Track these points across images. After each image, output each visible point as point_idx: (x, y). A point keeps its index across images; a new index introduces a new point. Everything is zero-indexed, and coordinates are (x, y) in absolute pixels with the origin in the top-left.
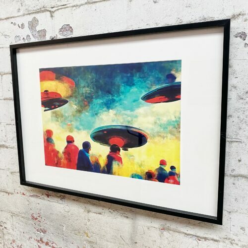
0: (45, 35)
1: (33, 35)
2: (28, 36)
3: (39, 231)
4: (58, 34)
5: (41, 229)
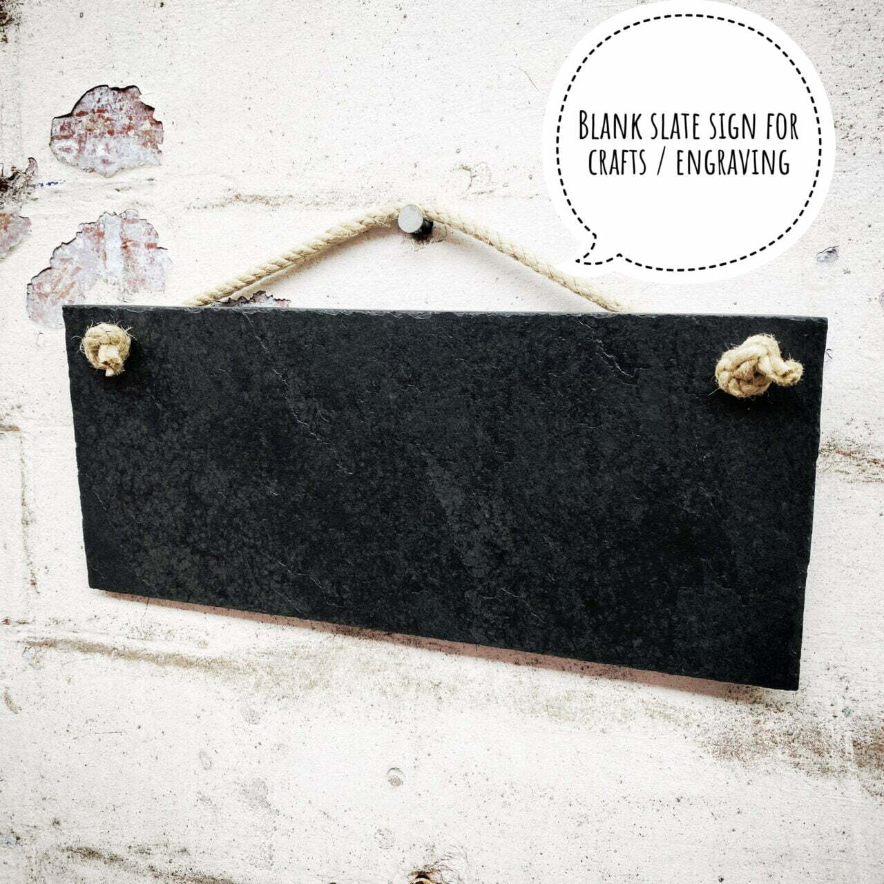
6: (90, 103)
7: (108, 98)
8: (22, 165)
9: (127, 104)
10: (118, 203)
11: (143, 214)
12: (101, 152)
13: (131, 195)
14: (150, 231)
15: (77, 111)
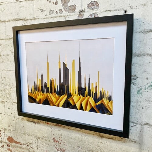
0: (75, 9)
1: (64, 9)
2: (61, 10)
3: (59, 150)
4: (86, 8)
5: (61, 149)
6: (91, 3)
7: (93, 2)
8: (84, 9)
9: (95, 3)
10: (94, 12)
11: (97, 13)
12: (92, 7)
13: (95, 11)
14: (97, 15)
15: (90, 3)
